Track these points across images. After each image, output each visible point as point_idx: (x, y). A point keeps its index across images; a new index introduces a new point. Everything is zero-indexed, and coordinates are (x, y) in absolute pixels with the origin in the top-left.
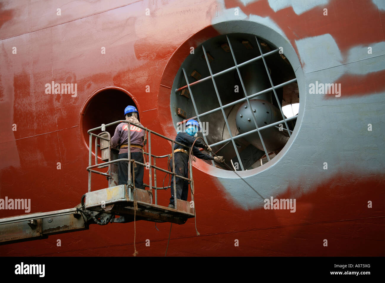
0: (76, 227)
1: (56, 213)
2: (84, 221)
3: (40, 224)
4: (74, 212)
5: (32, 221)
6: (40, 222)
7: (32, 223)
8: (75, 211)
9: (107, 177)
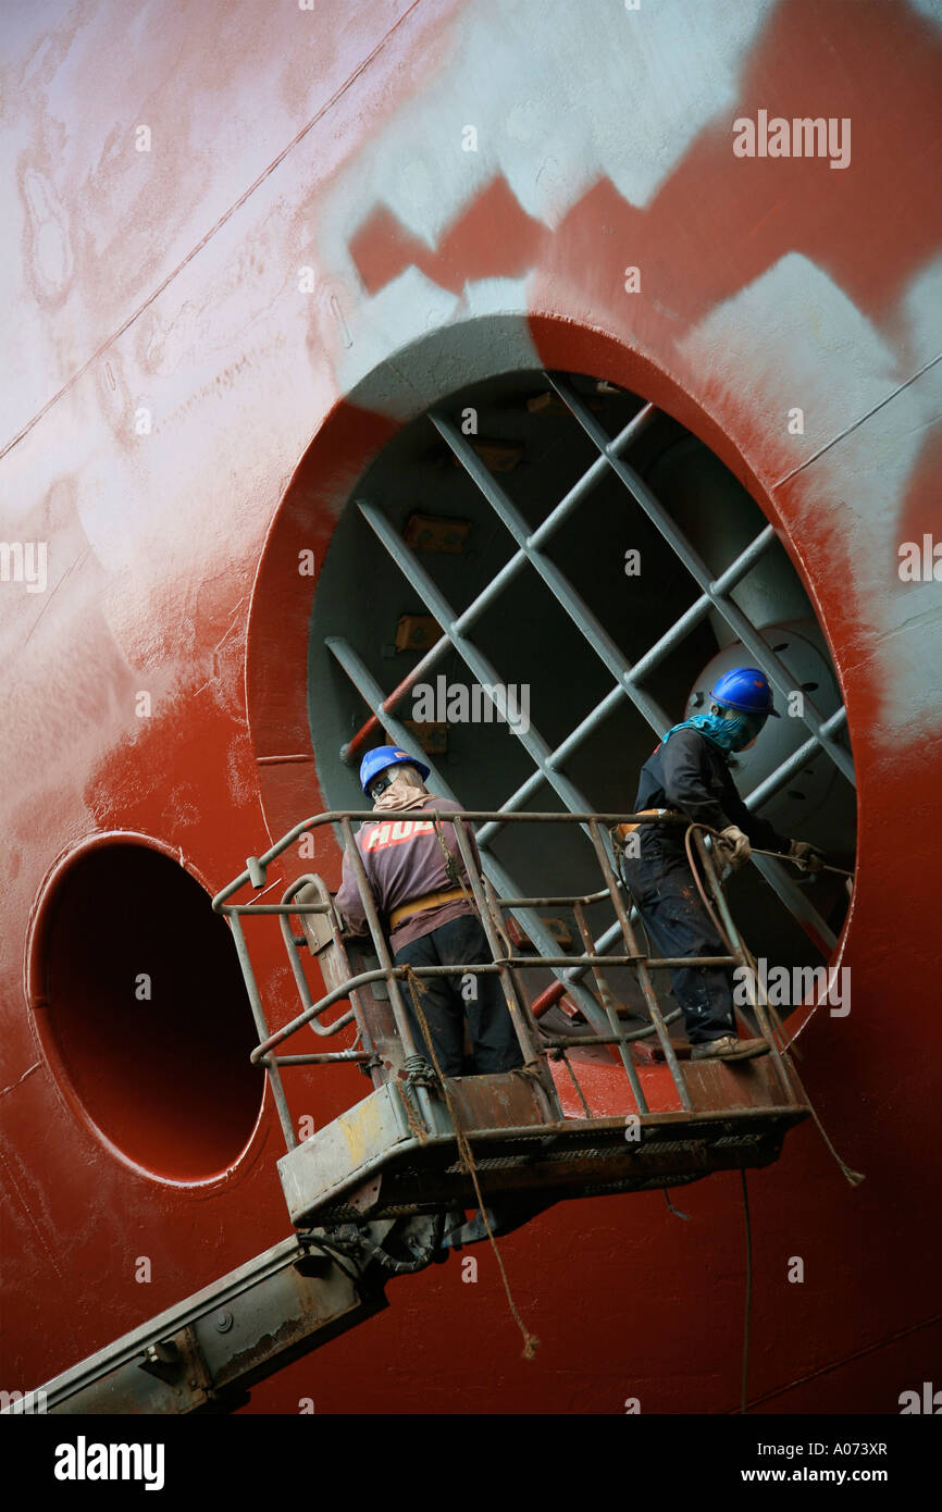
0: (331, 1312)
1: (226, 1286)
2: (349, 1275)
3: (191, 1352)
4: (295, 1256)
5: (152, 1350)
6: (189, 1344)
7: (154, 1358)
8: (295, 1250)
9: (363, 1065)
